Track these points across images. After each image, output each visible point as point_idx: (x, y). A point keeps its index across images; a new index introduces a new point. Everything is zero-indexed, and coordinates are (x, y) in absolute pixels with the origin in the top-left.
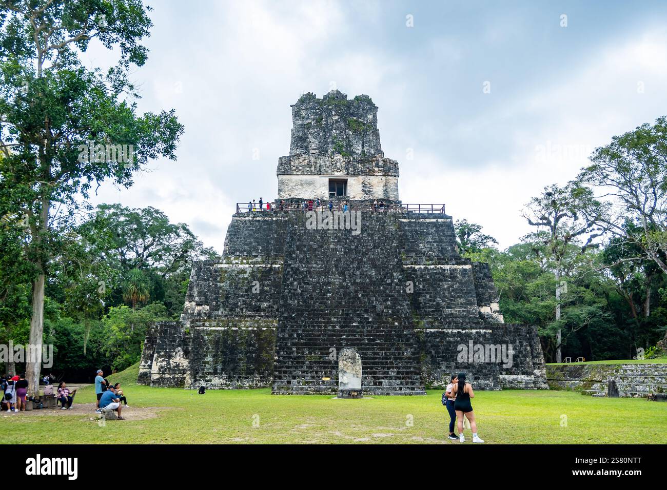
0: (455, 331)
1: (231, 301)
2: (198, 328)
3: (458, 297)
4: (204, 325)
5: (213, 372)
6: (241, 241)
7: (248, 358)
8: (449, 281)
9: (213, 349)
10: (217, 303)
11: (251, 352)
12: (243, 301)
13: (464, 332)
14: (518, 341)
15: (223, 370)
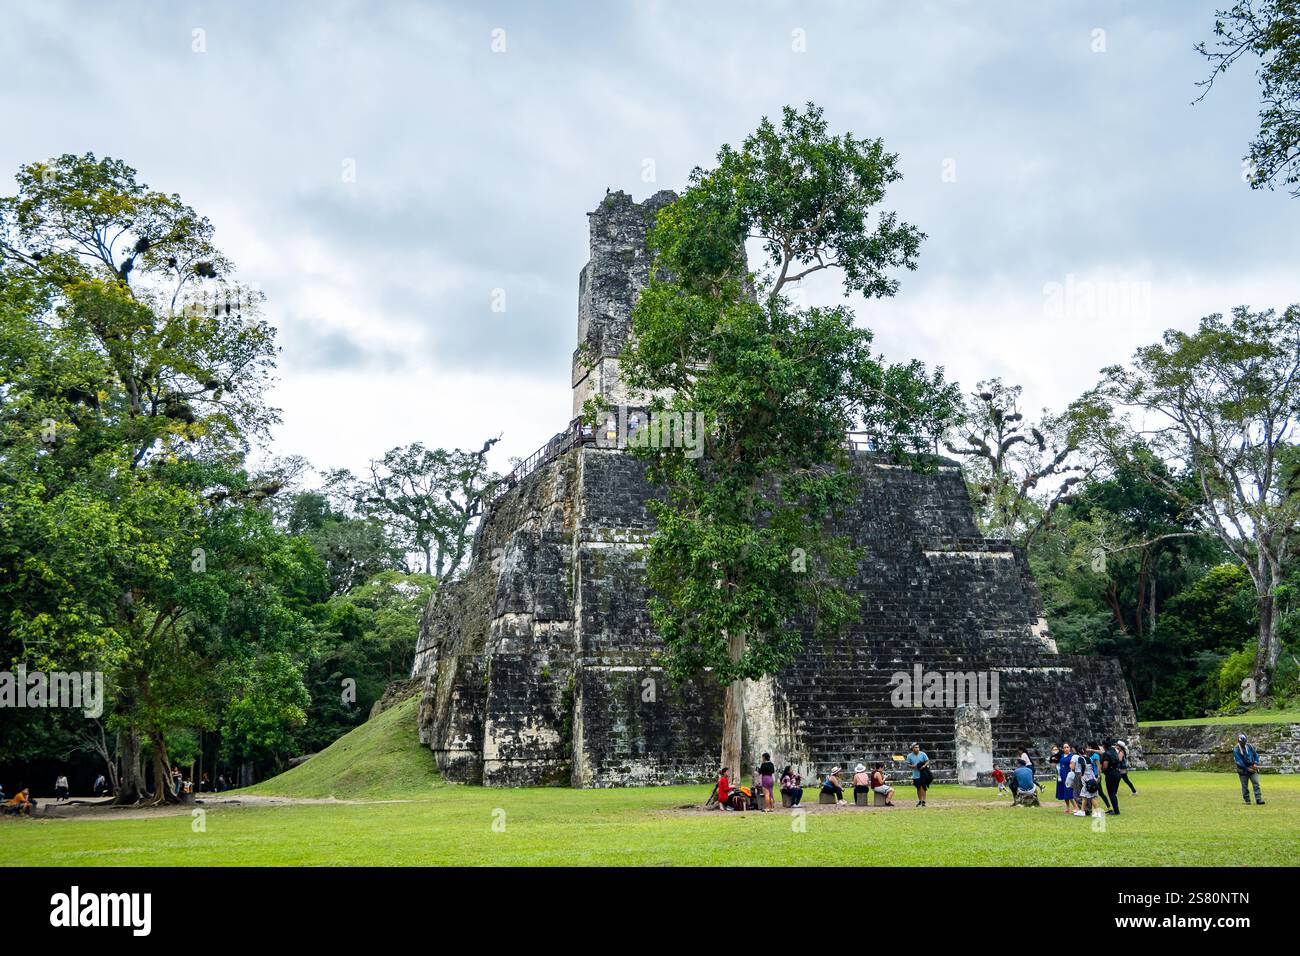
0: (1018, 670)
1: (622, 615)
2: (590, 669)
3: (1000, 608)
4: (600, 662)
5: (632, 754)
6: (607, 496)
7: (691, 724)
8: (983, 580)
9: (624, 708)
10: (596, 618)
11: (691, 714)
12: (644, 615)
13: (1030, 671)
14: (1098, 687)
15: (648, 748)
